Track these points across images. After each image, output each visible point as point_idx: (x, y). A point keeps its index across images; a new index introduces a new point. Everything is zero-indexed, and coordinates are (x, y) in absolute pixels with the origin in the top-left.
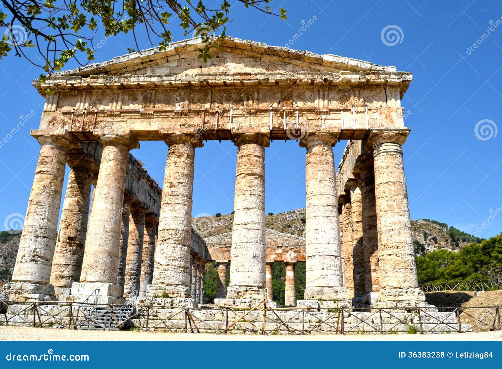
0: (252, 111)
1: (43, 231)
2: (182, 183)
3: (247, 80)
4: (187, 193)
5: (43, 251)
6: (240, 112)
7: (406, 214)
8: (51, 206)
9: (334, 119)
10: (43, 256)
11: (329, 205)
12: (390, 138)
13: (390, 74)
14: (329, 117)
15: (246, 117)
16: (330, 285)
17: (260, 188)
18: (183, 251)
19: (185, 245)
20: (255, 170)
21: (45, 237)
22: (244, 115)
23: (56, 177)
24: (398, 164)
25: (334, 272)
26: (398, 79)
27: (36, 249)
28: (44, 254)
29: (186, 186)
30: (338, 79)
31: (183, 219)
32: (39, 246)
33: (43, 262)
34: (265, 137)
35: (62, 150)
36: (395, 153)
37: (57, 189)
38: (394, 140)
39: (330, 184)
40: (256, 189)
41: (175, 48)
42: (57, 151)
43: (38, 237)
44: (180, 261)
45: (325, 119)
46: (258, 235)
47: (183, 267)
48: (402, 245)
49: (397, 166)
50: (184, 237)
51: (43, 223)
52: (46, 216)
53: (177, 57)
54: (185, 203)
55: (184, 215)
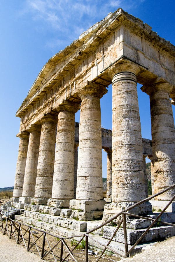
0: (60, 93)
1: (19, 175)
2: (42, 144)
3: (55, 77)
4: (45, 149)
5: (19, 184)
6: (58, 96)
7: (123, 134)
8: (22, 164)
9: (89, 76)
10: (19, 186)
11: (84, 140)
12: (114, 71)
13: (108, 21)
14: (87, 76)
15: (60, 97)
16: (80, 199)
17: (62, 137)
18: (43, 179)
19: (44, 177)
20: (60, 128)
21: (19, 178)
22: (59, 96)
23: (23, 152)
24: (120, 91)
25: (83, 189)
26: (113, 20)
27: (16, 183)
28: (20, 185)
29: (44, 145)
30: (85, 48)
31: (42, 163)
32: (17, 182)
33: (19, 189)
34: (65, 106)
35: (25, 140)
36: (118, 82)
37: (24, 157)
38: (117, 71)
39: (86, 124)
40: (60, 139)
41: (40, 77)
42: (23, 141)
43: (17, 178)
44: (41, 185)
45: (85, 79)
46: (60, 167)
47: (42, 188)
48: (117, 162)
49: (119, 93)
50: (43, 172)
51: (19, 172)
52: (20, 169)
53: (44, 80)
54: (44, 154)
55: (43, 160)
